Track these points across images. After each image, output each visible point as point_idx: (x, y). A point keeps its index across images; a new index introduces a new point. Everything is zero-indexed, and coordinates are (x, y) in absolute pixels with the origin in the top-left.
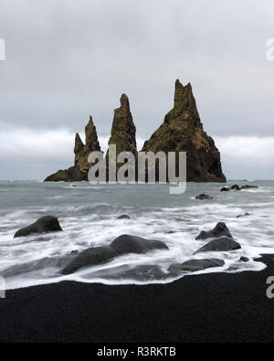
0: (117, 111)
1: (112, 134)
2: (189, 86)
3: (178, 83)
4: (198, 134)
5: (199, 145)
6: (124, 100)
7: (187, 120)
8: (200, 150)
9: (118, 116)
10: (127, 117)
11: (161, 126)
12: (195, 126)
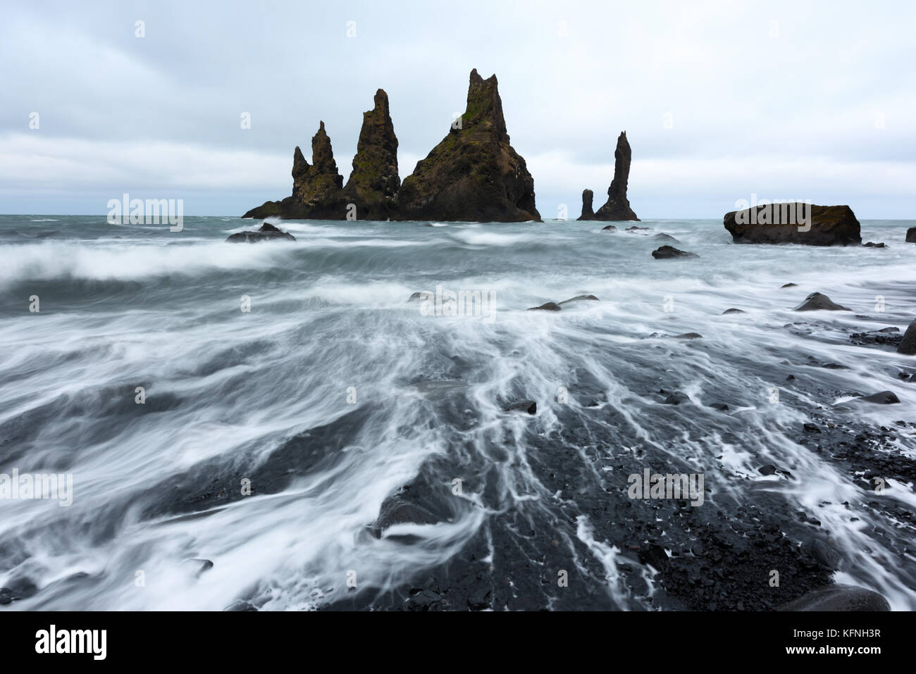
0: (367, 116)
1: (359, 149)
2: (493, 80)
3: (474, 75)
4: (504, 153)
5: (506, 168)
6: (381, 98)
7: (490, 131)
8: (507, 175)
9: (371, 122)
10: (385, 125)
11: (446, 139)
12: (500, 139)
